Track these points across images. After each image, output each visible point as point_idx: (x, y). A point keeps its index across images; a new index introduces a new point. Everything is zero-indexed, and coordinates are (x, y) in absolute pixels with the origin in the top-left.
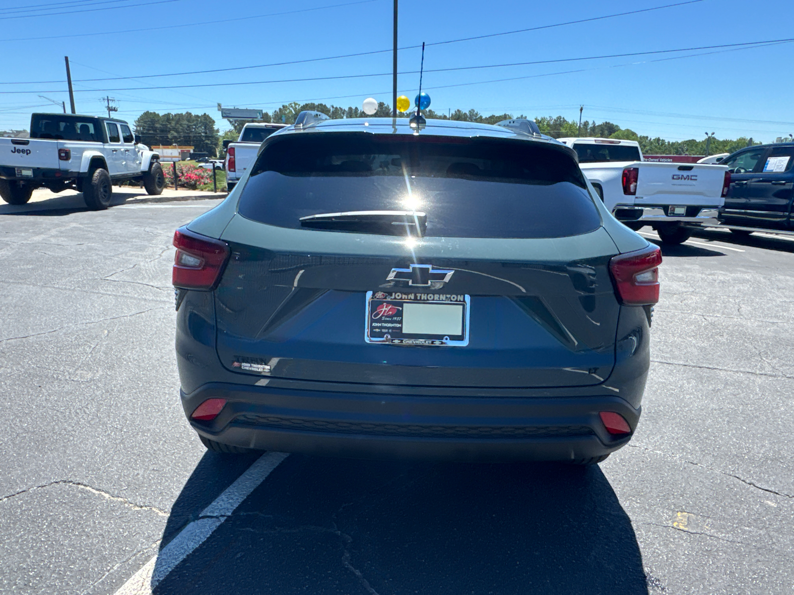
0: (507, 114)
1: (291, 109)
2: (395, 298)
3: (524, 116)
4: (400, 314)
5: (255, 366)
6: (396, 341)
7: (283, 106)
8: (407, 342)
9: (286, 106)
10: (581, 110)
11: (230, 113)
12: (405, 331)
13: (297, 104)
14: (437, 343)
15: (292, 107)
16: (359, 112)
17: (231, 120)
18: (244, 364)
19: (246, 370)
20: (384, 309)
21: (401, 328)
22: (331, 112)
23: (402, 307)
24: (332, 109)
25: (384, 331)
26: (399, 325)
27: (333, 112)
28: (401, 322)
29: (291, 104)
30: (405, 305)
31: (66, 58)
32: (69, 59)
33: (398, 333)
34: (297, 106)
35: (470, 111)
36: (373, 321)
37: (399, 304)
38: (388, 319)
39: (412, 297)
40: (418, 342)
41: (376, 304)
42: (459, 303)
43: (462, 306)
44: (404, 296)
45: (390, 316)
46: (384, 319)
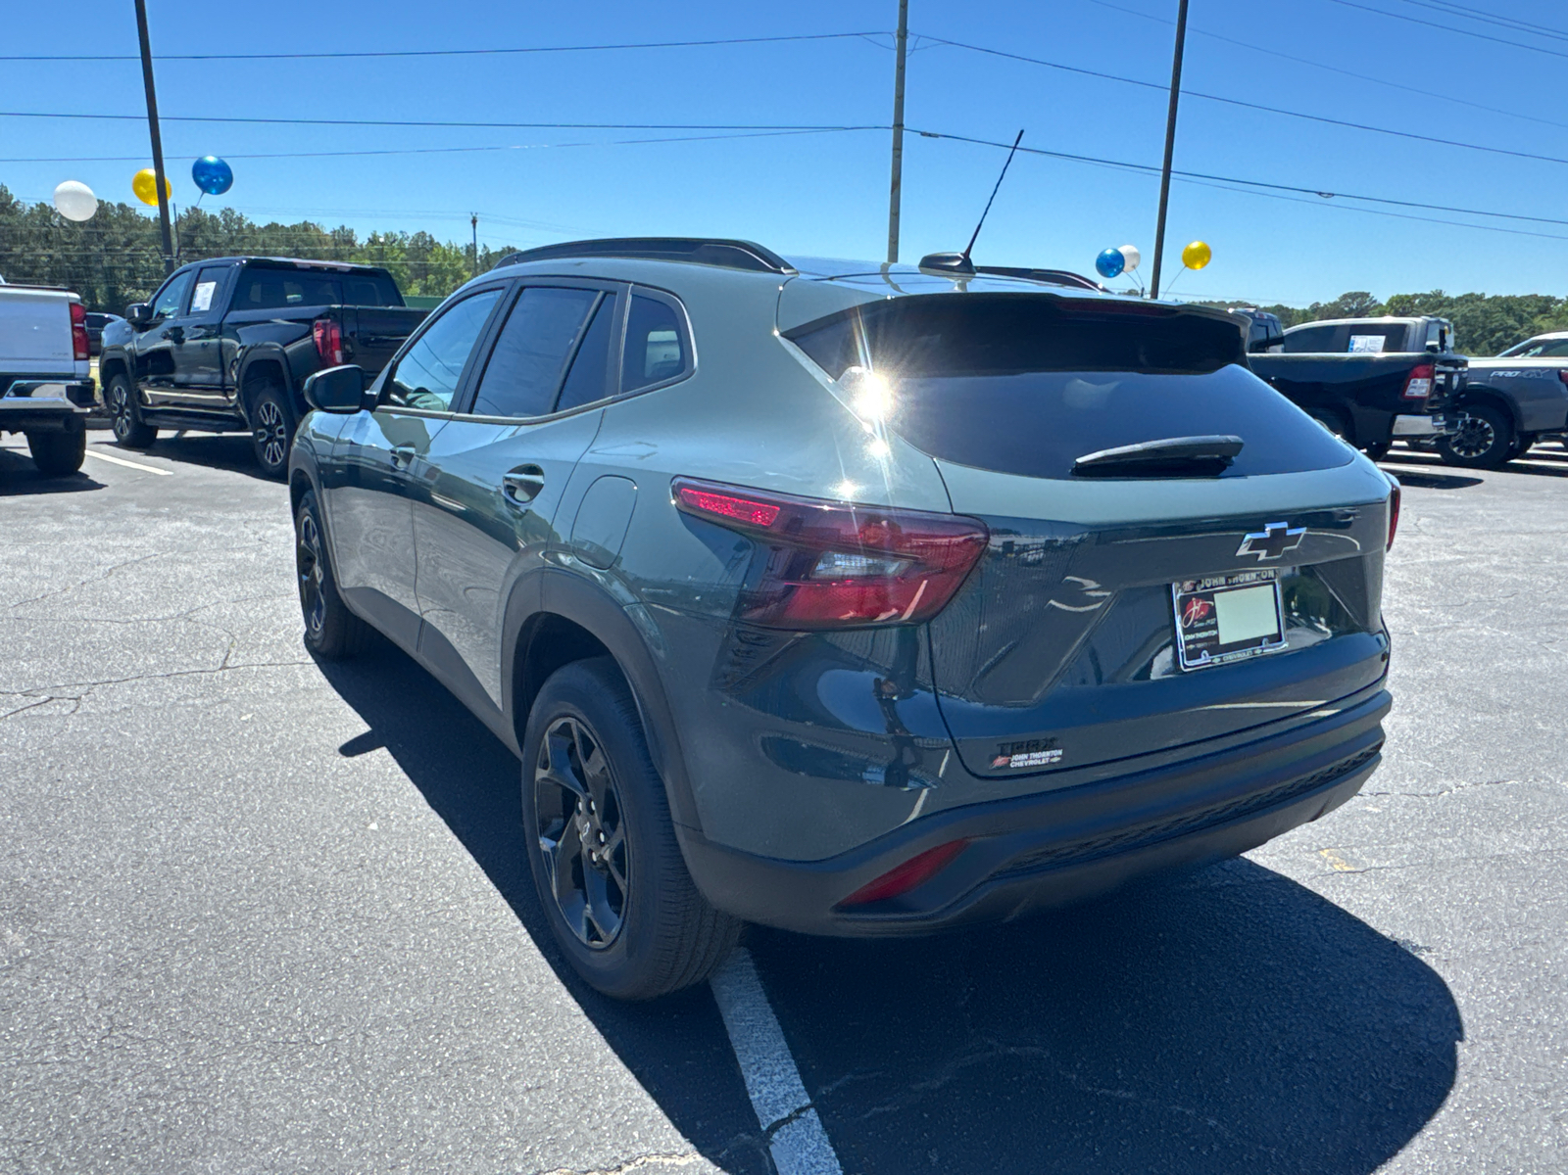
0: (309, 221)
2: (1206, 588)
3: (347, 228)
4: (1212, 613)
5: (1033, 755)
6: (1217, 660)
8: (1230, 657)
10: (474, 222)
12: (1224, 639)
14: (1258, 651)
18: (1016, 757)
19: (1018, 768)
20: (1194, 609)
21: (1217, 637)
23: (1213, 600)
25: (1199, 646)
26: (1215, 633)
28: (1215, 627)
30: (1216, 596)
33: (1214, 646)
35: (223, 212)
36: (1186, 632)
37: (1210, 596)
38: (1201, 624)
39: (1222, 580)
40: (1239, 655)
41: (1185, 602)
42: (1269, 581)
43: (1271, 587)
44: (1215, 582)
45: (1203, 619)
46: (1197, 625)
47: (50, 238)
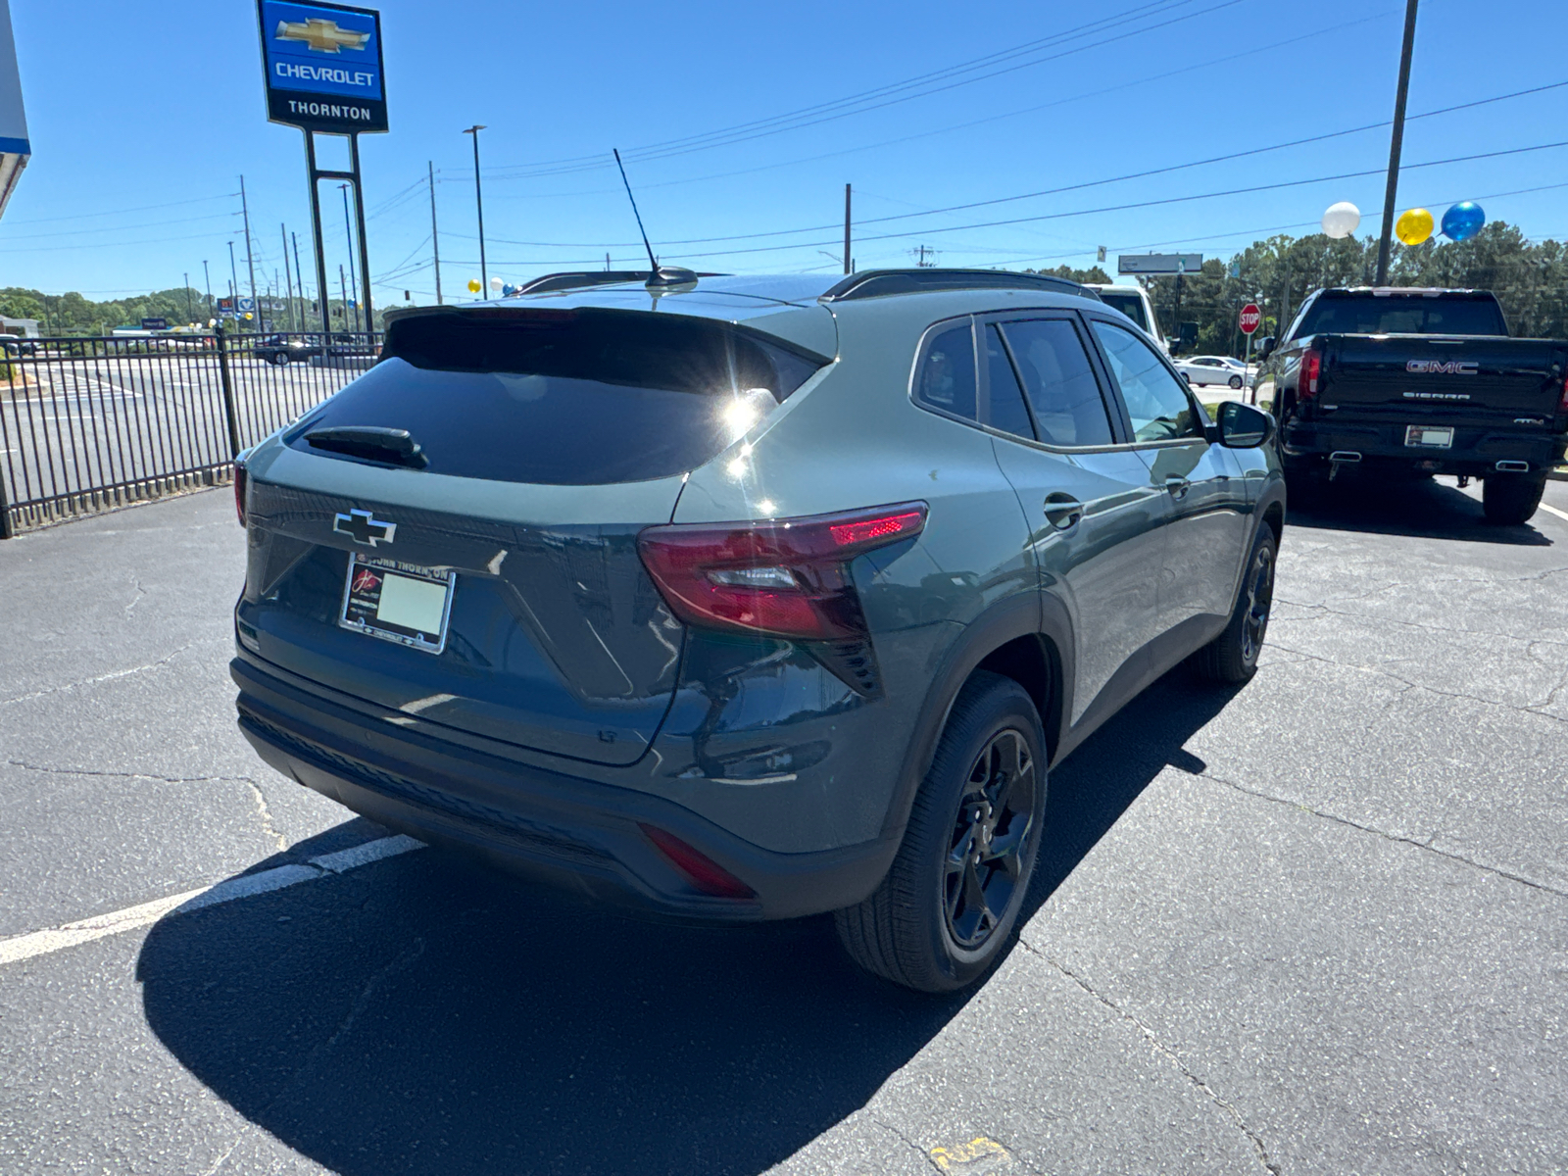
1: (1272, 248)
2: (377, 565)
4: (378, 588)
6: (368, 631)
7: (1256, 245)
8: (380, 634)
9: (1263, 244)
11: (1135, 264)
12: (381, 616)
13: (1287, 238)
14: (409, 641)
15: (1275, 244)
16: (1436, 246)
17: (1144, 277)
20: (364, 579)
21: (376, 611)
22: (1365, 251)
23: (382, 578)
24: (1367, 245)
25: (360, 612)
26: (375, 606)
27: (1369, 250)
28: (377, 602)
29: (1272, 239)
30: (387, 576)
31: (848, 186)
32: (852, 188)
33: (371, 618)
34: (1286, 243)
36: (352, 595)
37: (381, 574)
38: (366, 595)
39: (393, 564)
40: (389, 636)
41: (359, 570)
42: (442, 582)
43: (445, 588)
44: (386, 562)
45: (368, 591)
46: (362, 593)
47: (1548, 274)
